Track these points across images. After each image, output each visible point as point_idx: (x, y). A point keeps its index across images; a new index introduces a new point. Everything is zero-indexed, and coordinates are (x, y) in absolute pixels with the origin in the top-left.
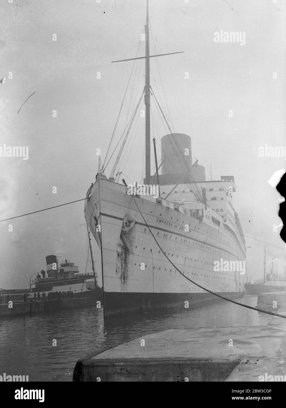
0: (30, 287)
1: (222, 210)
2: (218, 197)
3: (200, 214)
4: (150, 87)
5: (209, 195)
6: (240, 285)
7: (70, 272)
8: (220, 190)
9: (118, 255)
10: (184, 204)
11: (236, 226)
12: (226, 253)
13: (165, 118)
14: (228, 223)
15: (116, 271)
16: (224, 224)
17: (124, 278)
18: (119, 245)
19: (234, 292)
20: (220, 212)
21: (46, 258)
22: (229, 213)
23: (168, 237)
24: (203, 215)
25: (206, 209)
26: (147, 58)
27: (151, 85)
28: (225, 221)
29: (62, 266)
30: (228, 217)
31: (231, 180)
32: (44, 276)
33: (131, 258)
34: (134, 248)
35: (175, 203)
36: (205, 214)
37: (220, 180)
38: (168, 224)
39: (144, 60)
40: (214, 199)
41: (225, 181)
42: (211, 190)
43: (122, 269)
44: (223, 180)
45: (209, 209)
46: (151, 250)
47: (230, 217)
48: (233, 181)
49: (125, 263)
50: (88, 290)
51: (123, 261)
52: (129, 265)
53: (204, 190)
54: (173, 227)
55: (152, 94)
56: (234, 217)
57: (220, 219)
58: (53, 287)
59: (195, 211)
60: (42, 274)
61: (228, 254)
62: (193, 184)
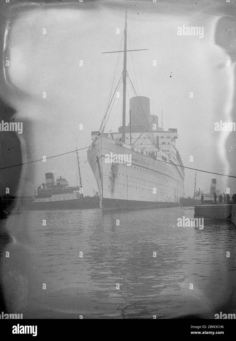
0: (35, 194)
1: (168, 151)
2: (166, 142)
3: (155, 154)
4: (127, 71)
5: (161, 141)
6: (178, 198)
7: (63, 185)
8: (168, 138)
9: (110, 178)
10: (145, 148)
11: (177, 160)
12: (170, 178)
13: (135, 92)
14: (172, 159)
15: (109, 187)
16: (169, 160)
17: (112, 191)
18: (111, 173)
19: (174, 203)
20: (167, 152)
21: (46, 174)
22: (173, 152)
23: (136, 169)
24: (157, 155)
25: (159, 151)
26: (125, 51)
27: (127, 69)
28: (170, 158)
29: (58, 181)
30: (172, 155)
31: (175, 131)
32: (44, 187)
33: (116, 180)
34: (118, 175)
35: (141, 149)
36: (158, 155)
37: (168, 131)
38: (137, 161)
39: (123, 53)
40: (164, 143)
41: (171, 132)
42: (162, 137)
43: (112, 186)
44: (170, 131)
45: (160, 151)
46: (127, 176)
47: (173, 155)
48: (176, 132)
49: (113, 183)
50: (78, 198)
51: (112, 181)
52: (115, 184)
53: (157, 138)
54: (139, 162)
55: (127, 76)
56: (176, 154)
57: (167, 157)
58: (52, 195)
59: (152, 153)
60: (43, 186)
61: (171, 178)
62: (150, 133)
